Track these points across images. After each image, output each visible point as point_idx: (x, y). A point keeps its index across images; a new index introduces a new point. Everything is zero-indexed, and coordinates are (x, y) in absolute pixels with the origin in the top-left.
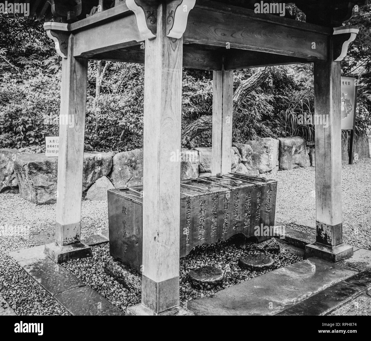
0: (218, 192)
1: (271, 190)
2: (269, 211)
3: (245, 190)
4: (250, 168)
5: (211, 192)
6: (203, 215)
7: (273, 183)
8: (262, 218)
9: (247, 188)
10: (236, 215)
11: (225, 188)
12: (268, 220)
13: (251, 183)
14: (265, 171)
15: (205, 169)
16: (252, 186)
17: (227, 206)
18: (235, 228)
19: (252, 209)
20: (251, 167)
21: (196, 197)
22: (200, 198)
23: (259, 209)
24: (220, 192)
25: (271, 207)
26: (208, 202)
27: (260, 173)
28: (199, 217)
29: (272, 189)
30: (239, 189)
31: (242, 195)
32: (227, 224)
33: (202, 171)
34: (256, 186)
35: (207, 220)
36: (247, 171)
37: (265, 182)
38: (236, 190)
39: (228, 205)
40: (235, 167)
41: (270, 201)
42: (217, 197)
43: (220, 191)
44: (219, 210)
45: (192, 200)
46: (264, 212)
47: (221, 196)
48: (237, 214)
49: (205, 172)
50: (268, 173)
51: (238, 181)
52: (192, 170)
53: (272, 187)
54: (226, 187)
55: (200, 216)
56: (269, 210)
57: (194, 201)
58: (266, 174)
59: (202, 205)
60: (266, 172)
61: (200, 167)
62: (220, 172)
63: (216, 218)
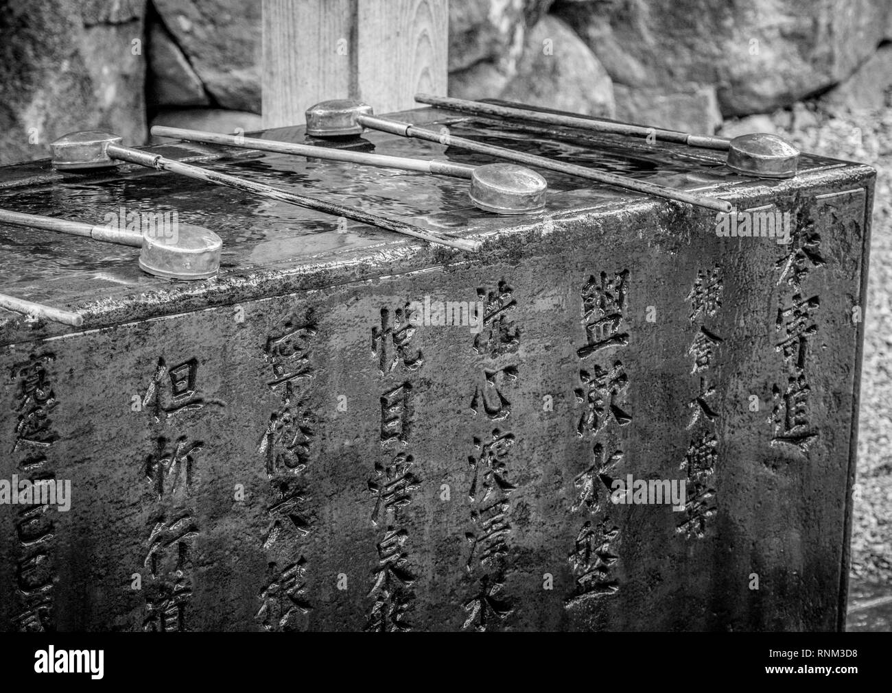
0: (321, 282)
1: (816, 258)
2: (798, 451)
3: (576, 255)
4: (637, 70)
5: (254, 282)
6: (180, 494)
7: (834, 185)
8: (736, 515)
9: (593, 234)
10: (490, 495)
11: (381, 241)
12: (795, 535)
13: (632, 192)
14: (767, 89)
15: (211, 76)
16: (642, 218)
17: (407, 409)
18: (481, 619)
19: (645, 434)
20: (645, 58)
21: (106, 324)
22: (141, 336)
23: (704, 430)
24: (341, 280)
25: (815, 411)
26: (227, 369)
27: (731, 114)
28: (140, 518)
29: (825, 247)
30: (515, 251)
31: (543, 304)
32: (404, 575)
33: (184, 98)
34: (679, 218)
35: (219, 544)
36: (603, 93)
37: (755, 179)
38: (482, 256)
39: (417, 401)
40: (491, 60)
41: (812, 360)
42: (311, 326)
43: (337, 264)
44: (333, 446)
45: (74, 359)
46: (750, 466)
47: (341, 312)
48: (503, 485)
49: (212, 104)
50: (803, 116)
51: (507, 170)
52: (85, 83)
53: (823, 225)
54: (390, 231)
55: (146, 512)
56: (797, 439)
57: (89, 367)
58: (783, 118)
59: (168, 400)
60: (785, 103)
61: (160, 60)
62: (342, 95)
63: (300, 522)
